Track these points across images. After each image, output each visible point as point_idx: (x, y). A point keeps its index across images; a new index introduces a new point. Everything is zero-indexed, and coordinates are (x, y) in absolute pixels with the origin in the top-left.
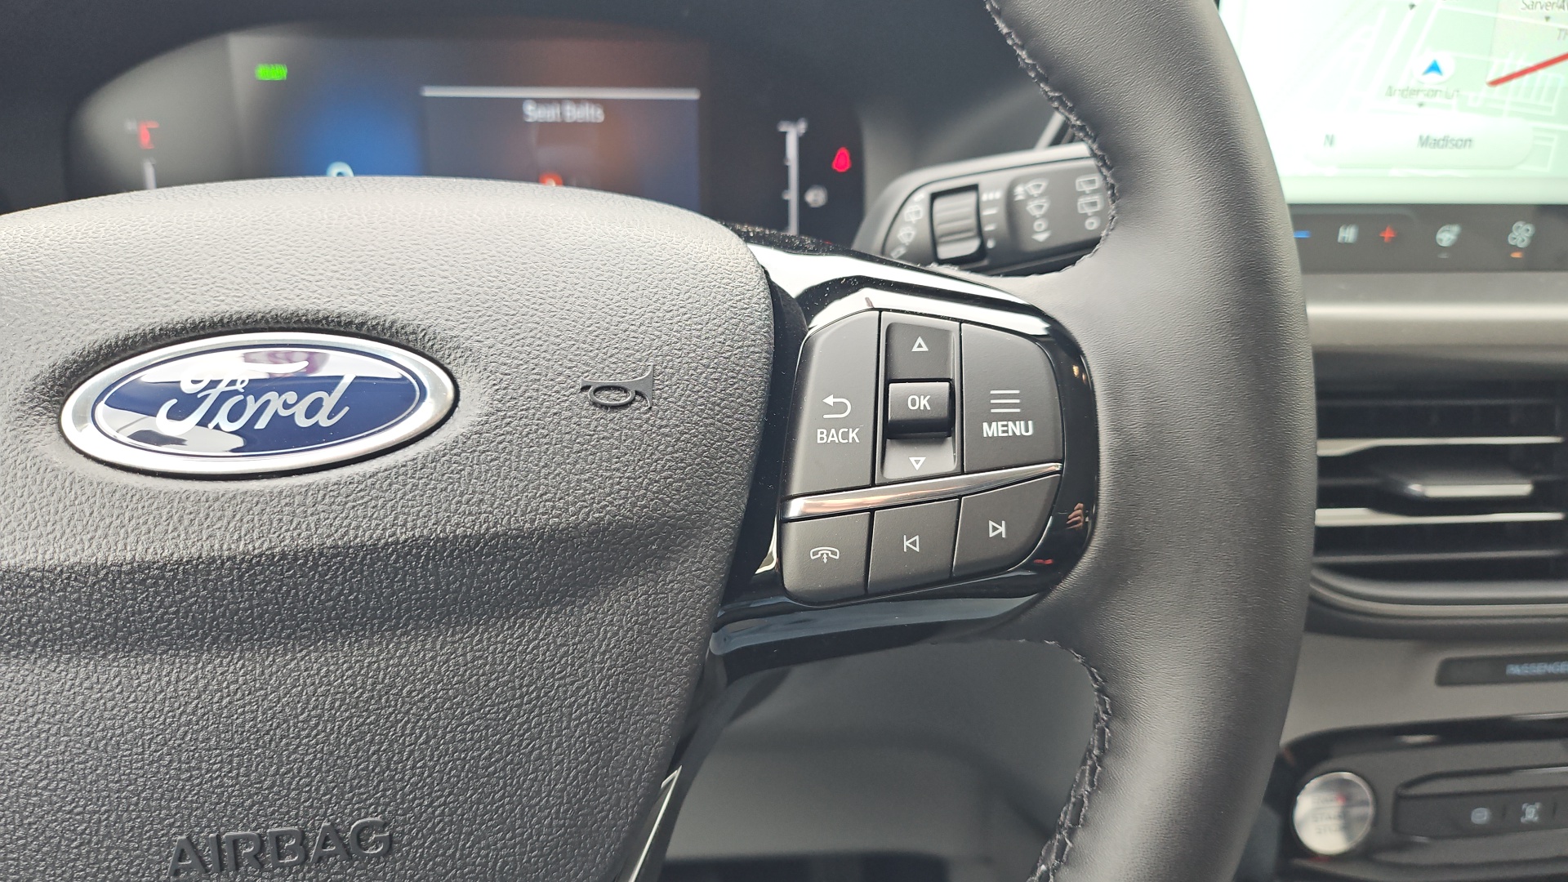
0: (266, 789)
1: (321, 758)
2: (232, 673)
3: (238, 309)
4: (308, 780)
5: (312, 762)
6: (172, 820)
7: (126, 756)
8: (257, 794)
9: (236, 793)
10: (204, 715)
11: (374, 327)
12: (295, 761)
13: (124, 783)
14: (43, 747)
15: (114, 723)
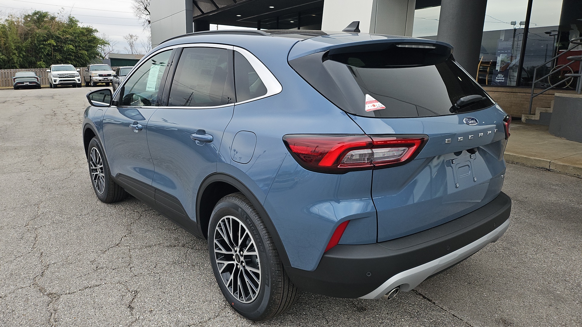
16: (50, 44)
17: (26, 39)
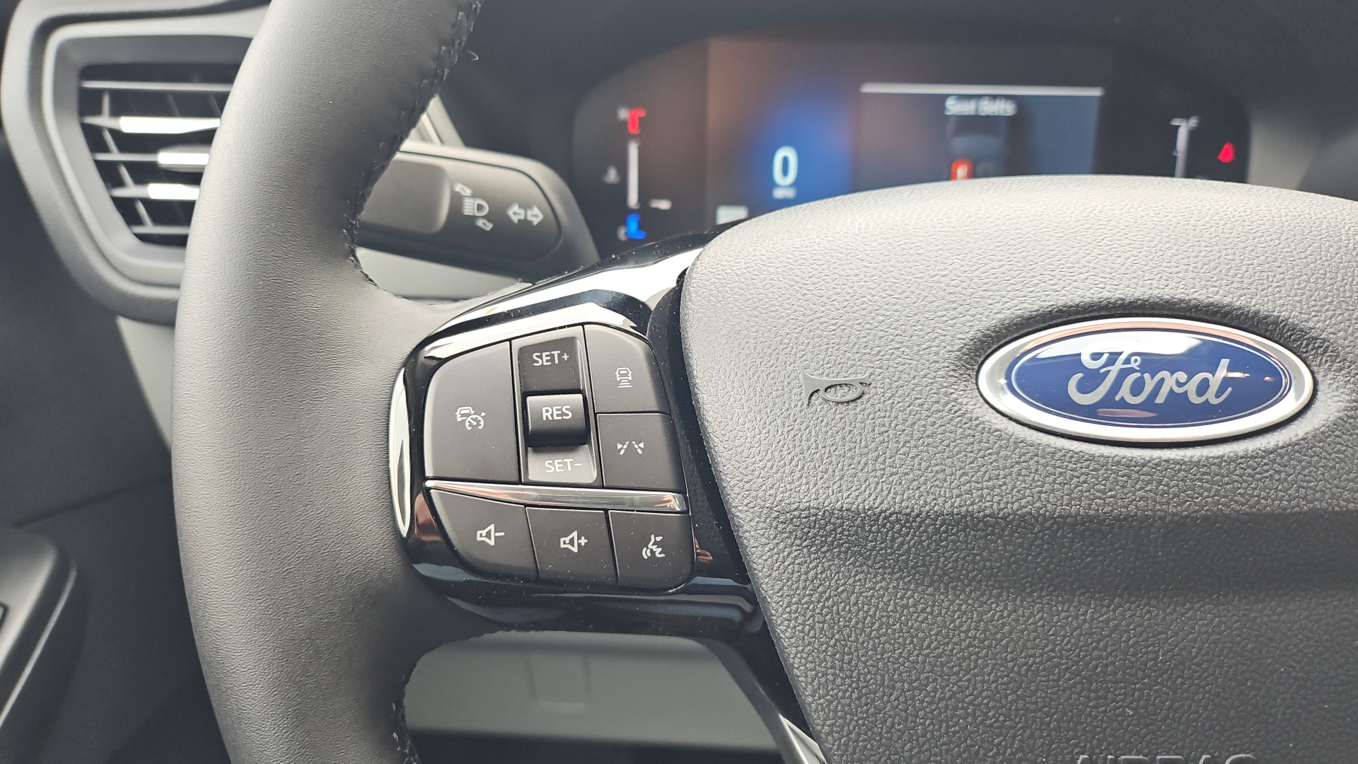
0: (1159, 721)
1: (1209, 699)
2: (1139, 617)
3: (1121, 296)
4: (1196, 716)
5: (1200, 701)
6: (1076, 741)
7: (1043, 681)
8: (1152, 725)
9: (1135, 722)
10: (1113, 651)
11: (1238, 317)
12: (1186, 699)
13: (1040, 705)
14: (972, 666)
15: (1035, 652)
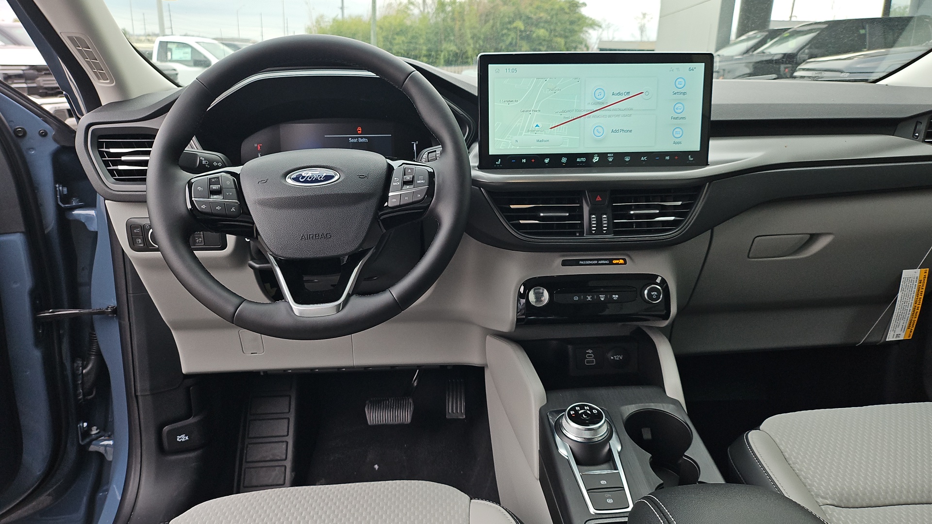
16: (515, 28)
17: (486, 22)
